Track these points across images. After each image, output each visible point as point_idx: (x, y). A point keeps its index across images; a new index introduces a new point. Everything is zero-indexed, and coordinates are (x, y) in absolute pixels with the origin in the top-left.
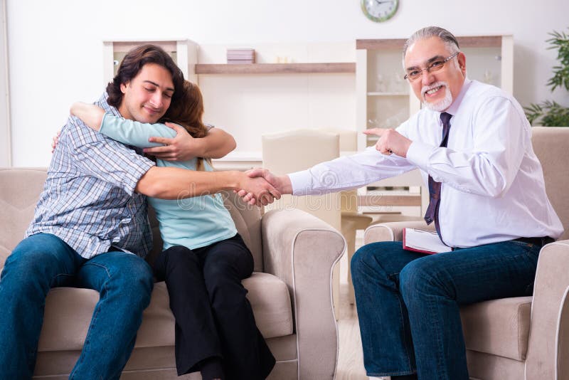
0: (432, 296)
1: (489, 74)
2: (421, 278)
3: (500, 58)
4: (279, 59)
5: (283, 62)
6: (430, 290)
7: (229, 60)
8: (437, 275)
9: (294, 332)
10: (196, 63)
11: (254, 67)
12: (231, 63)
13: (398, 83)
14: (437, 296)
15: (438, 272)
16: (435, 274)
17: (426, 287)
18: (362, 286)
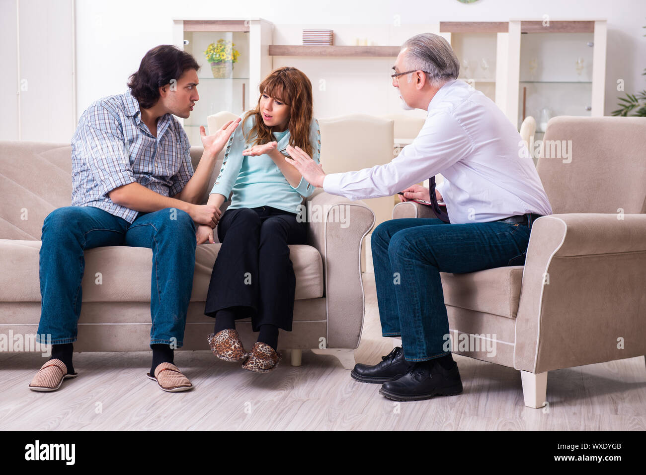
0: (410, 260)
1: (582, 61)
2: (402, 244)
3: (592, 45)
4: (358, 41)
5: (362, 44)
6: (408, 254)
7: (305, 41)
8: (416, 242)
9: (324, 296)
10: (271, 44)
11: (331, 49)
12: (307, 44)
13: (484, 69)
14: (414, 261)
15: (417, 240)
16: (414, 242)
17: (405, 252)
18: (378, 257)
